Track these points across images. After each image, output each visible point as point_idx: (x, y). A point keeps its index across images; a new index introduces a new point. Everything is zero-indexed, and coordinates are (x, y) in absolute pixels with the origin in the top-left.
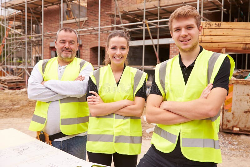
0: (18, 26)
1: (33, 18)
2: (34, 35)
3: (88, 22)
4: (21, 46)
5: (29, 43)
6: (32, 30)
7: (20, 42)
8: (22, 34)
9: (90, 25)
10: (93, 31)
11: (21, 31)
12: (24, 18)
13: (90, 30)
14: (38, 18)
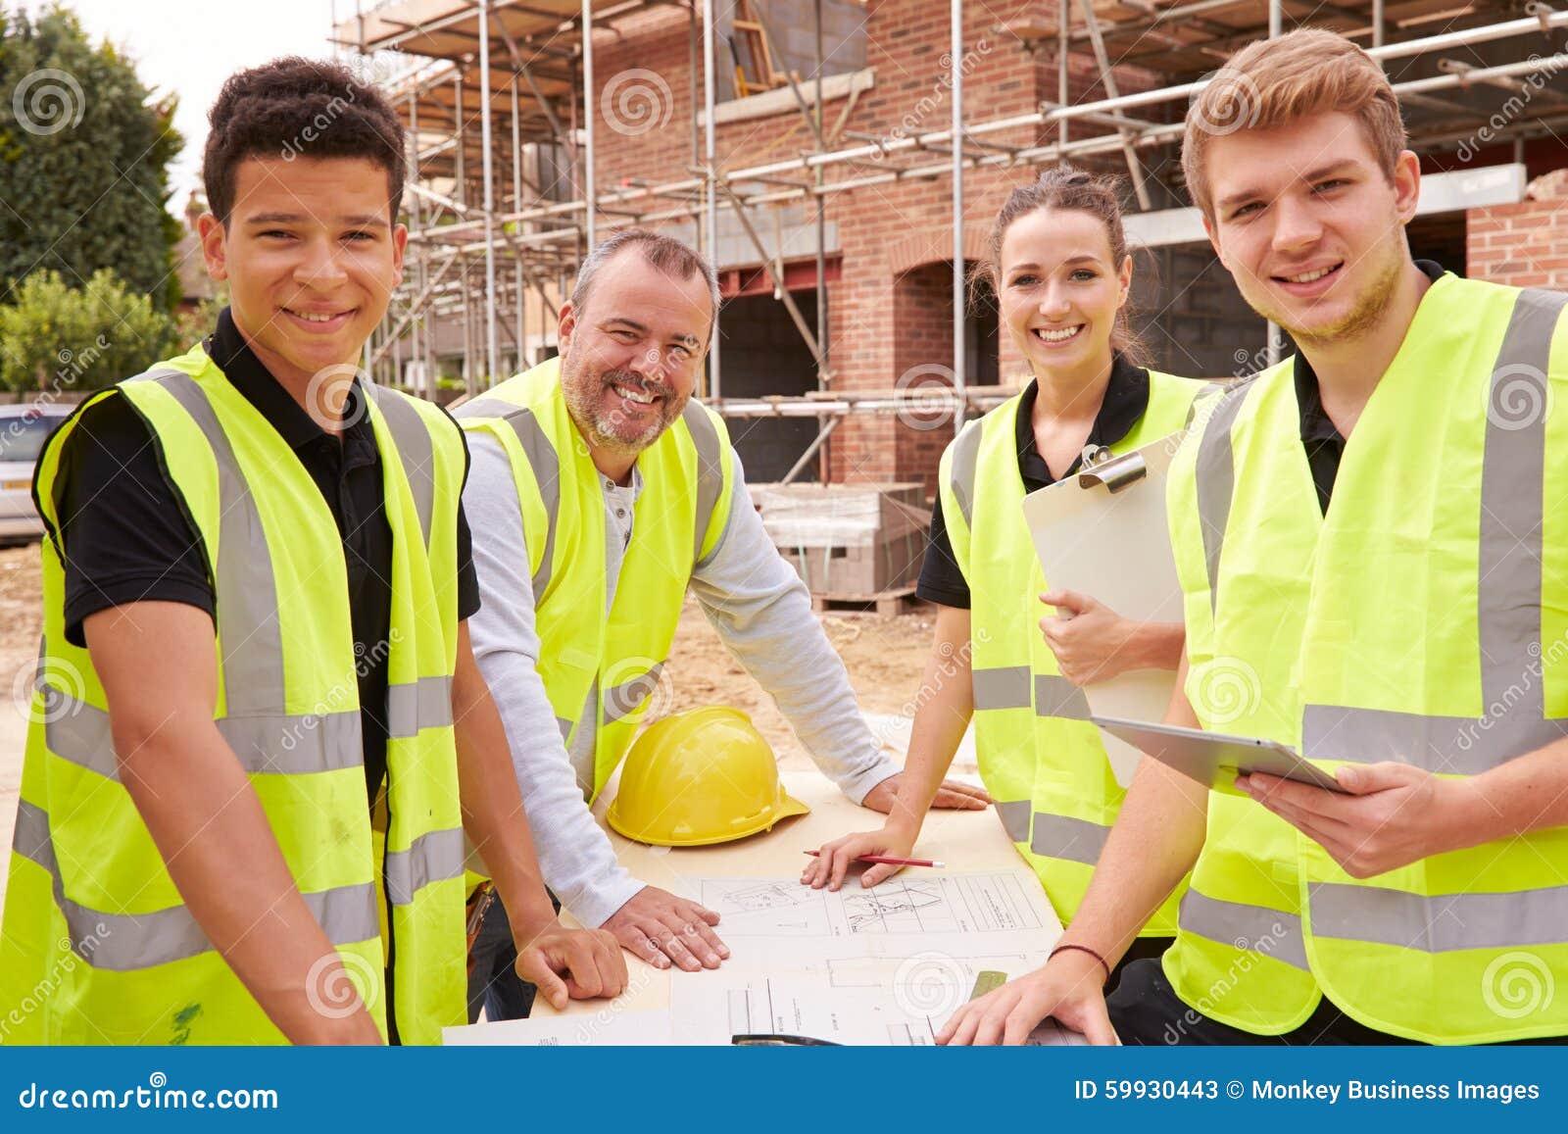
0: (436, 159)
1: (525, 101)
2: (529, 213)
3: (877, 97)
4: (454, 285)
5: (504, 267)
6: (523, 179)
7: (449, 261)
8: (460, 207)
9: (887, 118)
10: (913, 155)
11: (454, 190)
12: (470, 103)
13: (895, 151)
14: (554, 100)
